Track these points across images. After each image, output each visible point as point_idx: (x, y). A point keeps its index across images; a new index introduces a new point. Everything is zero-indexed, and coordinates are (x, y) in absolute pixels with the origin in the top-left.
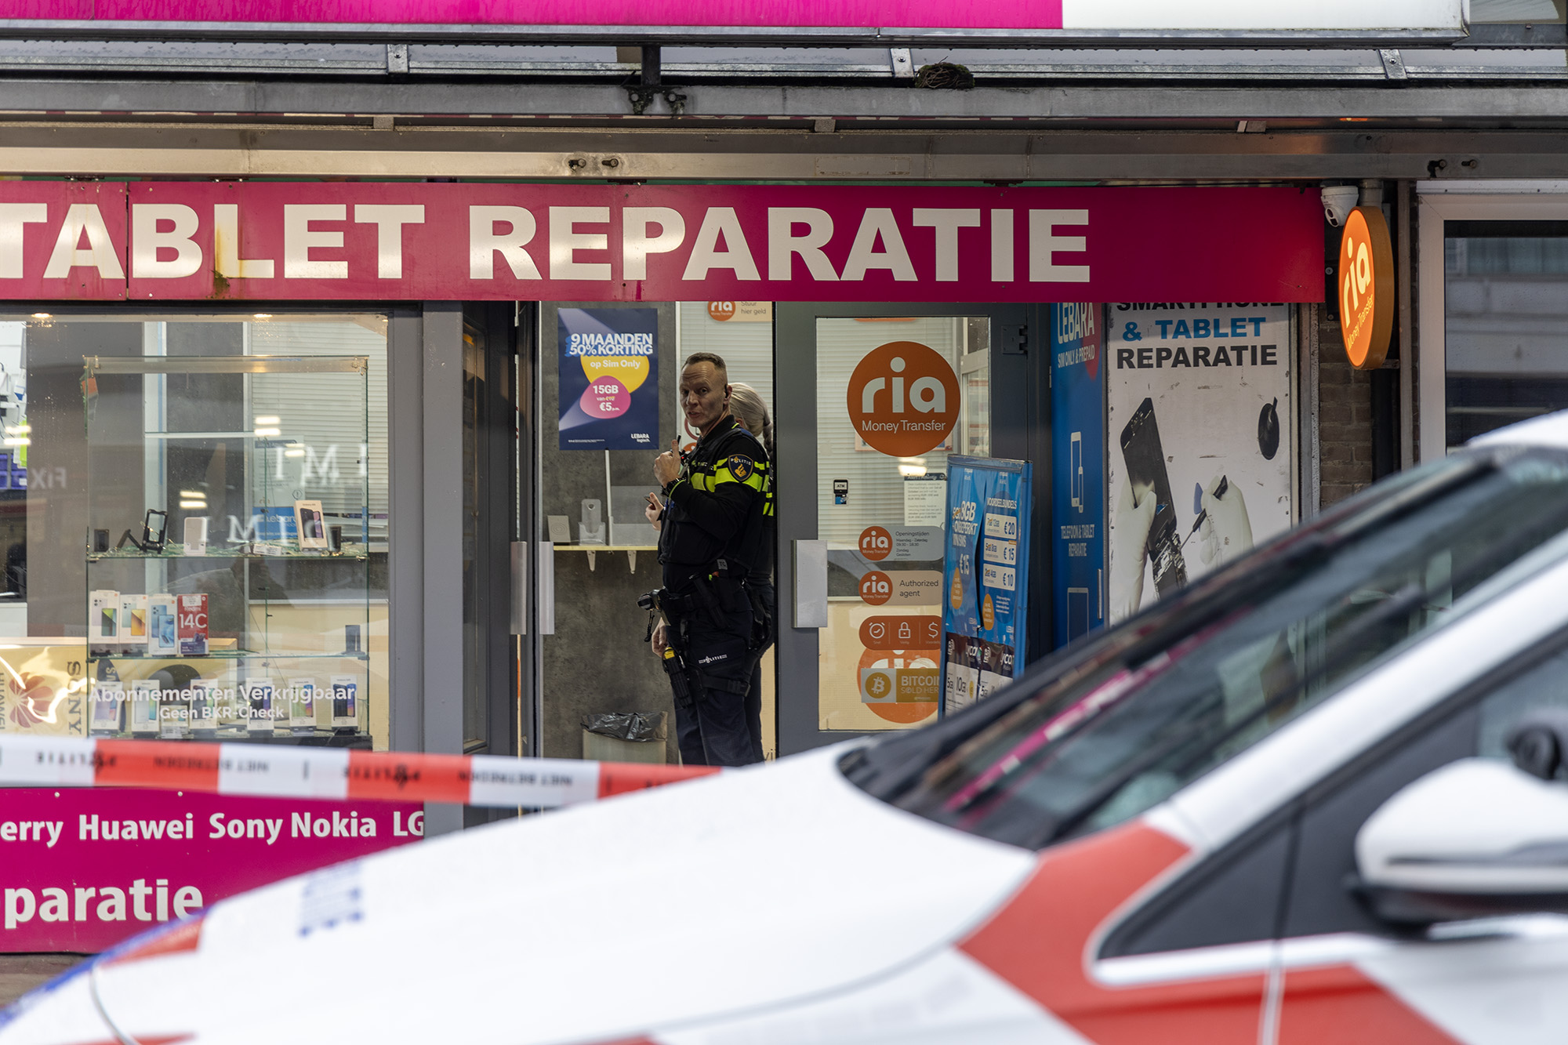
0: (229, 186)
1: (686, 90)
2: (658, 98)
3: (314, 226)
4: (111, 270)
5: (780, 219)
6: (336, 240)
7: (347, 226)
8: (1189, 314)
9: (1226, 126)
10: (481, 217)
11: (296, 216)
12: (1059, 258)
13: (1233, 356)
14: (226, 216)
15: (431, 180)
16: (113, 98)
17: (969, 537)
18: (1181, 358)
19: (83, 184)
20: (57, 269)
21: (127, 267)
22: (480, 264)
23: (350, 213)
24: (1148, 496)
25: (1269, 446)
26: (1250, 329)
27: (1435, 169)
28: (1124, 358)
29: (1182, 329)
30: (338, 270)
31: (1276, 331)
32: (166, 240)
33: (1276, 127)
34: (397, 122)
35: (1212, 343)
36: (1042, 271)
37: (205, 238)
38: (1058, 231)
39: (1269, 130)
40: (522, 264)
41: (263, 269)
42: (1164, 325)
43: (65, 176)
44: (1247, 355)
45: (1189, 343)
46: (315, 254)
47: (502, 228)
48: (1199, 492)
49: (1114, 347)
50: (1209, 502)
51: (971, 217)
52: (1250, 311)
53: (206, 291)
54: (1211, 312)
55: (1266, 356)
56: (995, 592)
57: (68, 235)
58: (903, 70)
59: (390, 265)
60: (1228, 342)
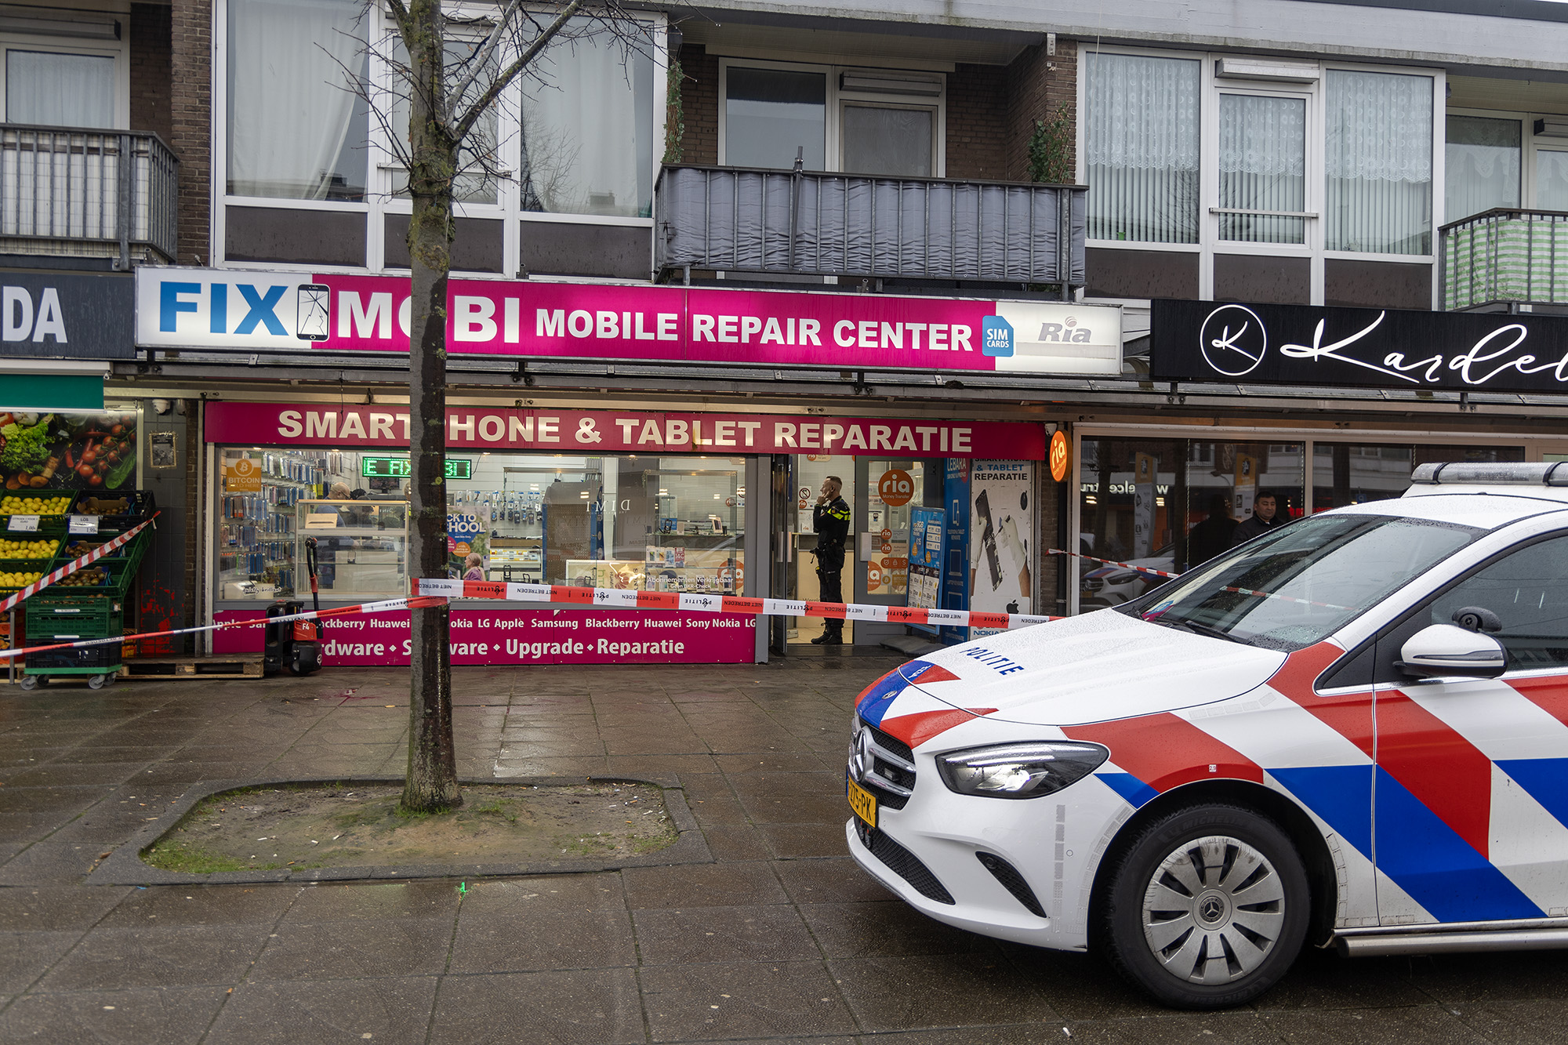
0: (698, 415)
1: (873, 387)
2: (863, 390)
3: (725, 428)
4: (659, 441)
5: (874, 429)
6: (732, 433)
7: (736, 429)
8: (999, 463)
9: (1017, 403)
10: (779, 426)
11: (719, 425)
12: (962, 444)
13: (1013, 477)
14: (697, 424)
15: (761, 414)
16: (688, 386)
17: (921, 533)
18: (996, 477)
19: (650, 414)
20: (642, 441)
21: (665, 441)
22: (778, 441)
23: (737, 424)
24: (984, 521)
25: (1024, 506)
26: (1018, 468)
27: (1081, 419)
28: (977, 477)
29: (996, 468)
30: (733, 443)
31: (1027, 469)
32: (677, 432)
33: (1033, 404)
34: (754, 395)
35: (1006, 472)
36: (956, 448)
37: (690, 431)
38: (962, 435)
39: (1030, 405)
40: (790, 441)
41: (708, 442)
42: (990, 466)
43: (645, 411)
44: (1017, 476)
45: (998, 472)
46: (725, 437)
47: (785, 430)
48: (1001, 520)
49: (974, 473)
50: (1004, 523)
51: (934, 430)
52: (1018, 462)
53: (689, 449)
54: (1006, 462)
55: (1023, 477)
56: (931, 551)
57: (646, 430)
58: (940, 382)
59: (749, 441)
60: (1011, 472)
